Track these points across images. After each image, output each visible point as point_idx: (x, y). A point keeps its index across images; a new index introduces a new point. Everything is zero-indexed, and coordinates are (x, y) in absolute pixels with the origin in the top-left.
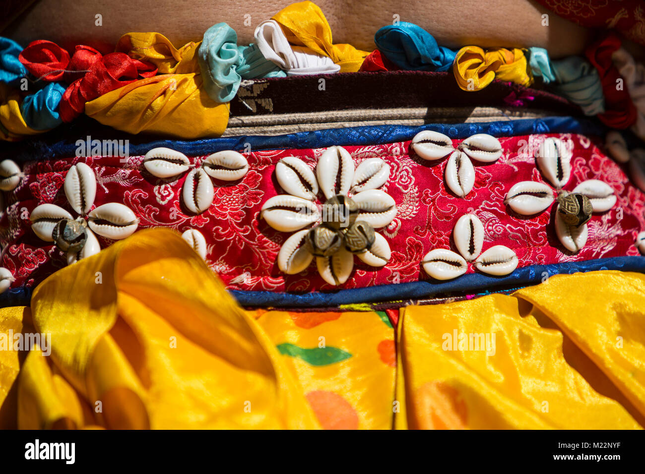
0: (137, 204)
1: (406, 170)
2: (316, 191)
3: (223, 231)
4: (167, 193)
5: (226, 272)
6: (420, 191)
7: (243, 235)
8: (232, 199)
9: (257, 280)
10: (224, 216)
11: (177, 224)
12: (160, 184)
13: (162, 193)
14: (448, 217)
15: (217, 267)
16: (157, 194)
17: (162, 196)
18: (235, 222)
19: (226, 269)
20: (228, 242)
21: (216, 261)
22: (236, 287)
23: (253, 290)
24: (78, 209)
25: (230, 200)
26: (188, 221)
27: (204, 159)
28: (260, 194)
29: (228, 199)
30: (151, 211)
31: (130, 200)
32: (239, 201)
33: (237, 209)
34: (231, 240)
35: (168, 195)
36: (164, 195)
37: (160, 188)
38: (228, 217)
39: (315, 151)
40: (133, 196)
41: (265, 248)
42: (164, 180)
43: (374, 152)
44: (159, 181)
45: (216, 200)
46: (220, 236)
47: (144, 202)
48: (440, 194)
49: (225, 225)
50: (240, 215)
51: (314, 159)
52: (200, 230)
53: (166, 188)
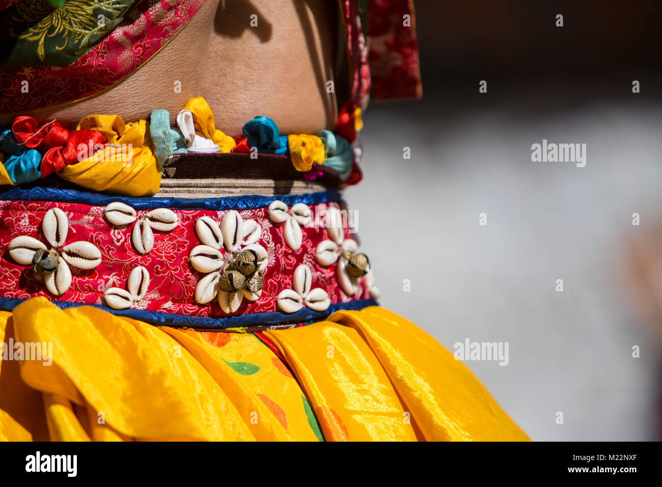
0: (99, 243)
1: (266, 229)
2: (221, 243)
3: (161, 269)
4: (120, 237)
5: (158, 299)
6: (275, 246)
7: (175, 273)
8: (165, 245)
9: (179, 306)
10: (161, 257)
11: (129, 261)
12: (115, 229)
13: (117, 236)
14: (291, 266)
15: (152, 295)
16: (113, 236)
17: (117, 239)
18: (170, 263)
19: (158, 297)
20: (163, 277)
21: (152, 290)
22: (165, 311)
23: (176, 314)
24: (53, 243)
25: (163, 246)
26: (137, 259)
27: (145, 213)
28: (186, 243)
29: (162, 245)
30: (109, 249)
31: (94, 240)
32: (170, 246)
33: (169, 253)
34: (165, 276)
35: (121, 238)
36: (119, 238)
37: (114, 232)
38: (164, 258)
39: (218, 213)
40: (96, 237)
41: (189, 284)
42: (117, 227)
43: (249, 215)
44: (114, 227)
45: (155, 246)
46: (158, 273)
47: (105, 242)
48: (284, 249)
49: (162, 264)
50: (173, 257)
51: (217, 218)
52: (145, 267)
53: (119, 233)
